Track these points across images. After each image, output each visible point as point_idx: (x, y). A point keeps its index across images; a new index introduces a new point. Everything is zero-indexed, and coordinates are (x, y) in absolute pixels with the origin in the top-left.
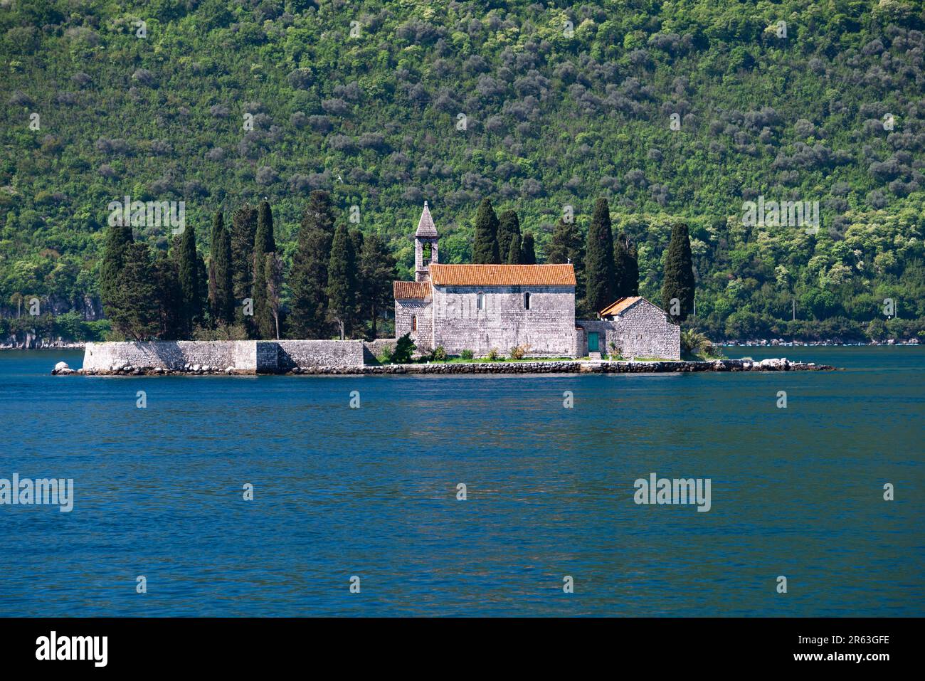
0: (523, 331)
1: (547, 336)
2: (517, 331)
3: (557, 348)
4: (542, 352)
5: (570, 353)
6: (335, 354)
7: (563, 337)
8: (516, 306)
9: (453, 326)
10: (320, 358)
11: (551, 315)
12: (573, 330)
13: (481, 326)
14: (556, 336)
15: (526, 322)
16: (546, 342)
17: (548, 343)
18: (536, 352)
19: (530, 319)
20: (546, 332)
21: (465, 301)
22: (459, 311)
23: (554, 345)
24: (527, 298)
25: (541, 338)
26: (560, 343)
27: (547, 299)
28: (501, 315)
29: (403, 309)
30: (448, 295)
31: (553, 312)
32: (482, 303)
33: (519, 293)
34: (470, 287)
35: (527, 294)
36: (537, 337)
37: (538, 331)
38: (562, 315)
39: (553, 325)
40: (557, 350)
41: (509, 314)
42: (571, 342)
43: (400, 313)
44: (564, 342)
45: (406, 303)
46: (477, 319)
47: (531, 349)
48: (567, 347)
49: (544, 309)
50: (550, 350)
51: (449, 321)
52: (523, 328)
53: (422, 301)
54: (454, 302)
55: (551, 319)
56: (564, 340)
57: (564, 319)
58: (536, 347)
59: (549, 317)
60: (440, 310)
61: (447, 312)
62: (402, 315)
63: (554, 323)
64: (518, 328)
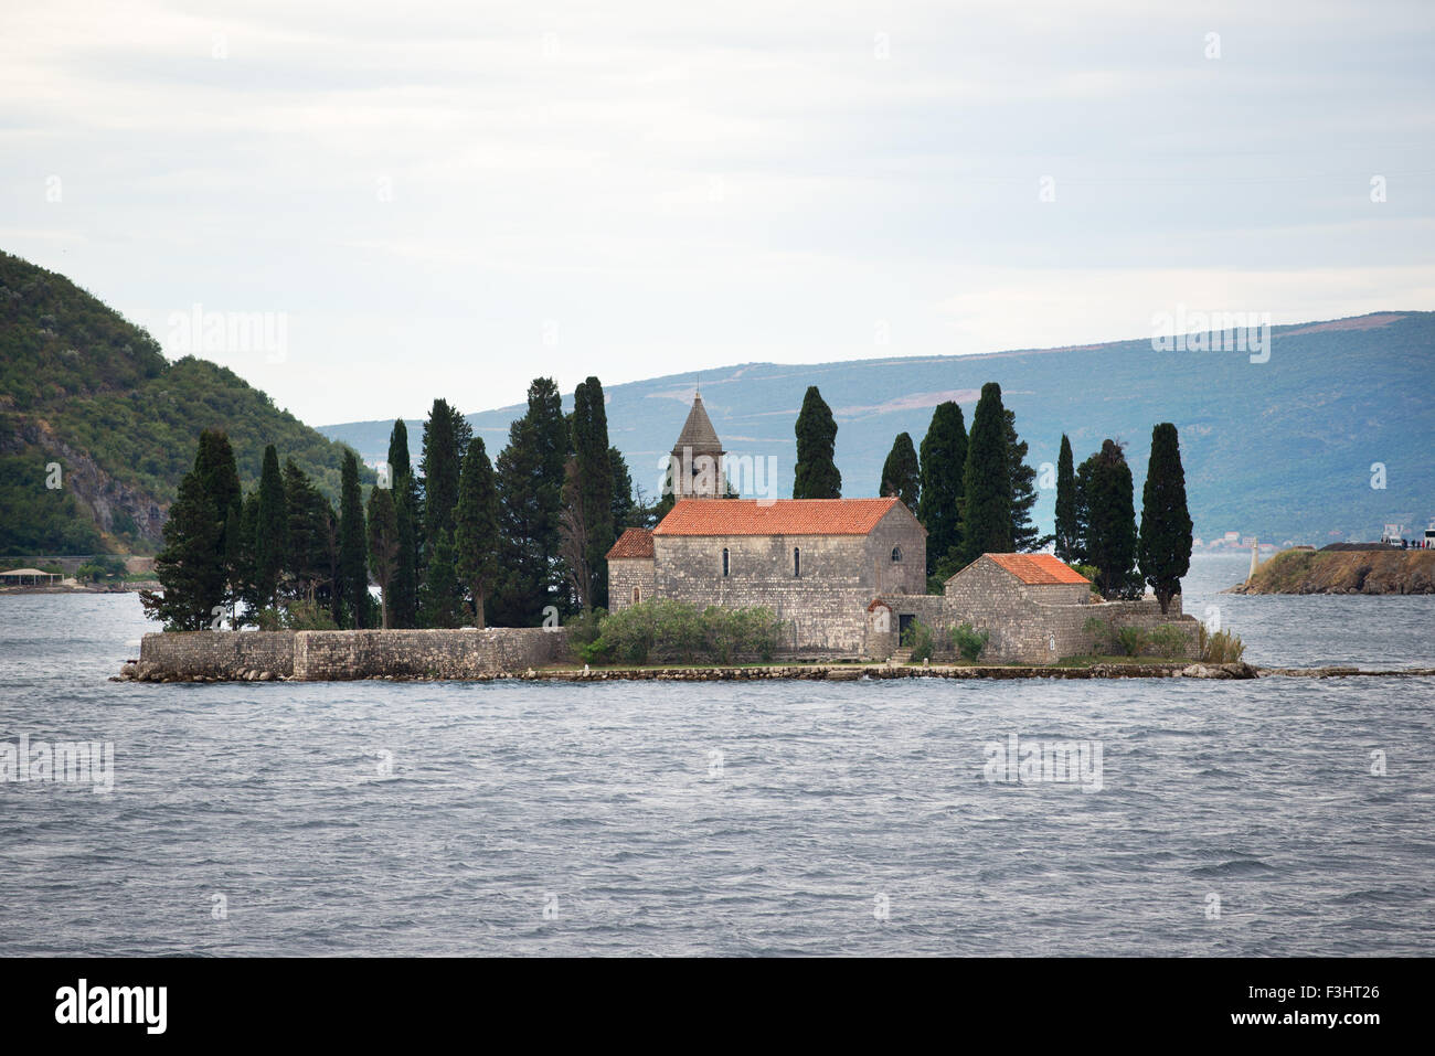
0: (791, 612)
1: (826, 622)
3: (840, 642)
4: (818, 650)
5: (860, 651)
6: (452, 652)
7: (849, 624)
8: (777, 570)
10: (430, 659)
11: (831, 586)
12: (863, 611)
14: (839, 621)
15: (794, 598)
16: (823, 632)
17: (827, 633)
18: (809, 649)
19: (799, 593)
20: (825, 615)
21: (700, 563)
22: (692, 579)
23: (837, 638)
24: (797, 555)
25: (816, 626)
26: (846, 634)
27: (826, 558)
28: (755, 585)
29: (619, 576)
30: (674, 552)
31: (835, 581)
32: (726, 565)
33: (783, 548)
34: (707, 539)
35: (797, 549)
36: (810, 623)
37: (812, 614)
38: (849, 586)
39: (834, 603)
40: (841, 645)
41: (766, 585)
42: (863, 633)
43: (614, 583)
44: (852, 632)
45: (622, 566)
46: (718, 593)
47: (801, 645)
48: (856, 641)
49: (821, 575)
50: (830, 645)
51: (676, 596)
52: (788, 607)
53: (646, 563)
54: (683, 565)
55: (831, 593)
56: (851, 628)
57: (851, 594)
58: (809, 641)
59: (828, 590)
60: (662, 577)
61: (673, 582)
62: (618, 585)
63: (836, 600)
64: (781, 607)
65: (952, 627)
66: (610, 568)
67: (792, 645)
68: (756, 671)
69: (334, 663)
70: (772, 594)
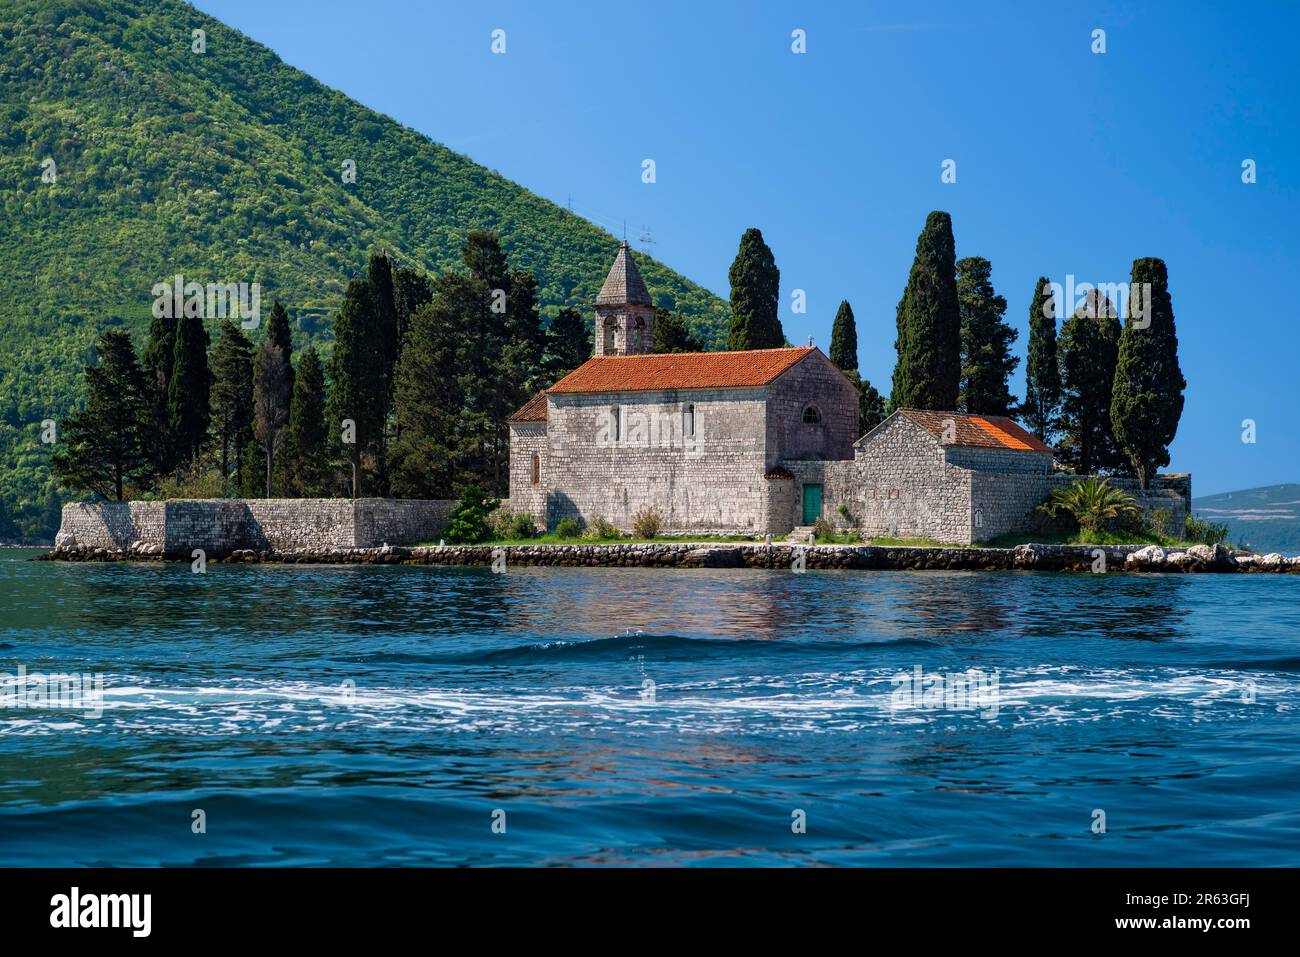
0: (682, 481)
1: (720, 492)
2: (672, 483)
3: (735, 516)
4: (711, 525)
5: (756, 528)
7: (745, 495)
9: (574, 474)
11: (726, 450)
12: (761, 480)
13: (616, 473)
14: (734, 492)
16: (717, 504)
17: (721, 506)
18: (701, 525)
20: (718, 484)
22: (584, 443)
23: (731, 511)
25: (709, 497)
26: (741, 506)
27: (722, 415)
28: (646, 450)
29: (520, 442)
30: (568, 412)
31: (730, 443)
33: (676, 406)
34: (600, 399)
36: (703, 494)
37: (705, 483)
38: (744, 449)
39: (730, 470)
40: (735, 520)
41: (659, 450)
42: (759, 505)
43: (515, 450)
44: (747, 505)
45: (523, 431)
46: (608, 460)
47: (694, 520)
48: (751, 515)
49: (716, 436)
50: (724, 520)
51: (568, 463)
52: (682, 475)
54: (575, 427)
55: (725, 458)
56: (746, 500)
57: (747, 458)
58: (702, 515)
59: (722, 454)
60: (555, 442)
61: (565, 446)
62: (519, 453)
63: (731, 466)
64: (673, 476)
65: (861, 498)
66: (512, 433)
67: (685, 520)
69: (196, 535)
70: (664, 460)
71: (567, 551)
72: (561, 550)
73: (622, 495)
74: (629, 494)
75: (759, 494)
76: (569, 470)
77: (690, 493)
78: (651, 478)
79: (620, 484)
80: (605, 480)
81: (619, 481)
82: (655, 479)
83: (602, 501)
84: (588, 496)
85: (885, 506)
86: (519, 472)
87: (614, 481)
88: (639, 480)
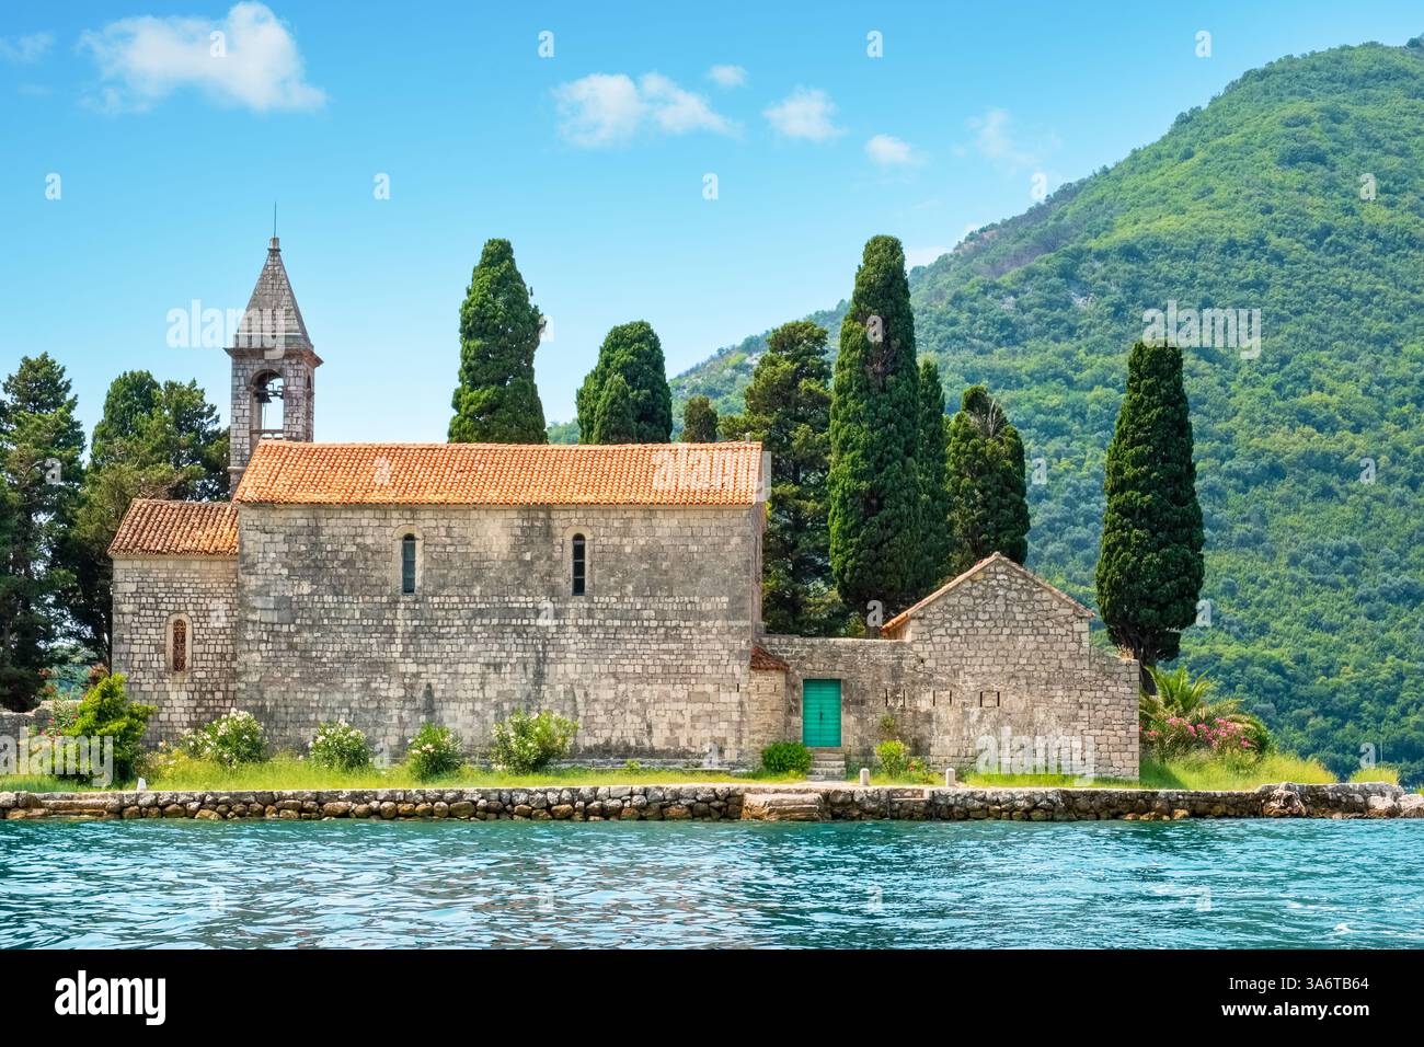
0: (565, 671)
1: (650, 692)
2: (540, 674)
3: (683, 734)
7: (704, 697)
8: (533, 580)
9: (305, 657)
11: (662, 616)
13: (405, 654)
14: (680, 691)
15: (573, 641)
16: (642, 712)
17: (651, 714)
19: (585, 631)
20: (646, 678)
21: (349, 563)
22: (328, 598)
23: (673, 727)
24: (579, 552)
25: (625, 701)
26: (696, 717)
27: (650, 555)
28: (480, 613)
29: (137, 594)
30: (289, 539)
31: (670, 605)
32: (409, 566)
33: (548, 534)
34: (368, 513)
35: (579, 537)
36: (610, 694)
37: (614, 675)
38: (703, 616)
39: (671, 652)
40: (684, 740)
41: (509, 612)
42: (735, 717)
43: (126, 608)
44: (709, 715)
45: (149, 572)
46: (391, 630)
47: (589, 742)
48: (718, 734)
49: (637, 592)
50: (658, 741)
51: (289, 635)
52: (560, 660)
53: (206, 566)
54: (308, 567)
55: (662, 631)
56: (708, 707)
57: (709, 632)
58: (606, 733)
59: (654, 623)
60: (258, 594)
61: (283, 603)
62: (133, 614)
63: (673, 646)
64: (541, 661)
65: (924, 704)
66: (118, 575)
68: (565, 795)
70: (520, 632)
71: (455, 800)
72: (441, 798)
73: (420, 695)
74: (437, 695)
75: (735, 697)
76: (292, 647)
77: (579, 693)
78: (488, 665)
79: (417, 675)
80: (380, 667)
81: (413, 668)
82: (497, 667)
83: (373, 705)
84: (339, 696)
85: (973, 719)
86: (135, 649)
87: (402, 668)
88: (461, 668)
